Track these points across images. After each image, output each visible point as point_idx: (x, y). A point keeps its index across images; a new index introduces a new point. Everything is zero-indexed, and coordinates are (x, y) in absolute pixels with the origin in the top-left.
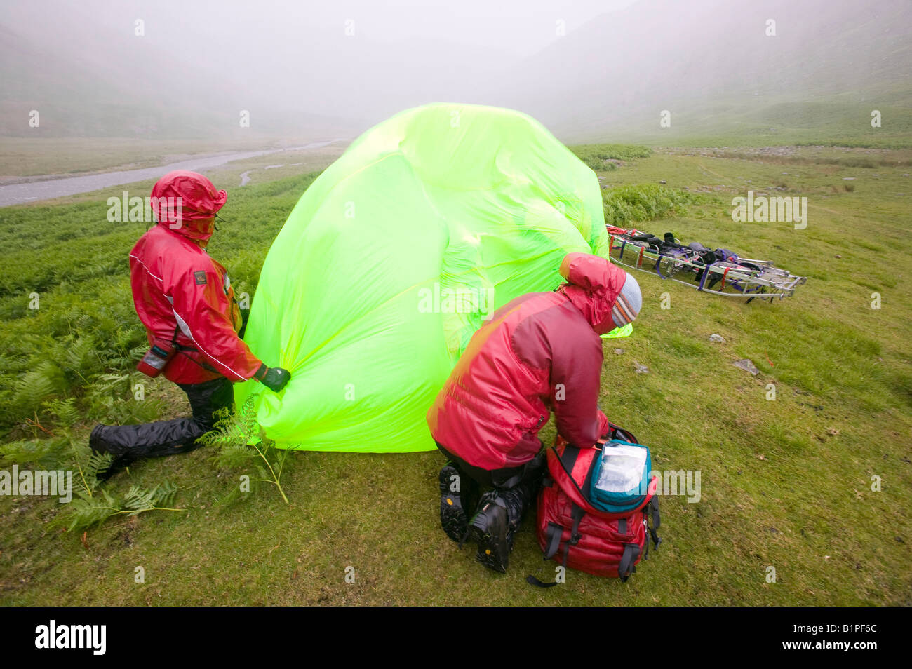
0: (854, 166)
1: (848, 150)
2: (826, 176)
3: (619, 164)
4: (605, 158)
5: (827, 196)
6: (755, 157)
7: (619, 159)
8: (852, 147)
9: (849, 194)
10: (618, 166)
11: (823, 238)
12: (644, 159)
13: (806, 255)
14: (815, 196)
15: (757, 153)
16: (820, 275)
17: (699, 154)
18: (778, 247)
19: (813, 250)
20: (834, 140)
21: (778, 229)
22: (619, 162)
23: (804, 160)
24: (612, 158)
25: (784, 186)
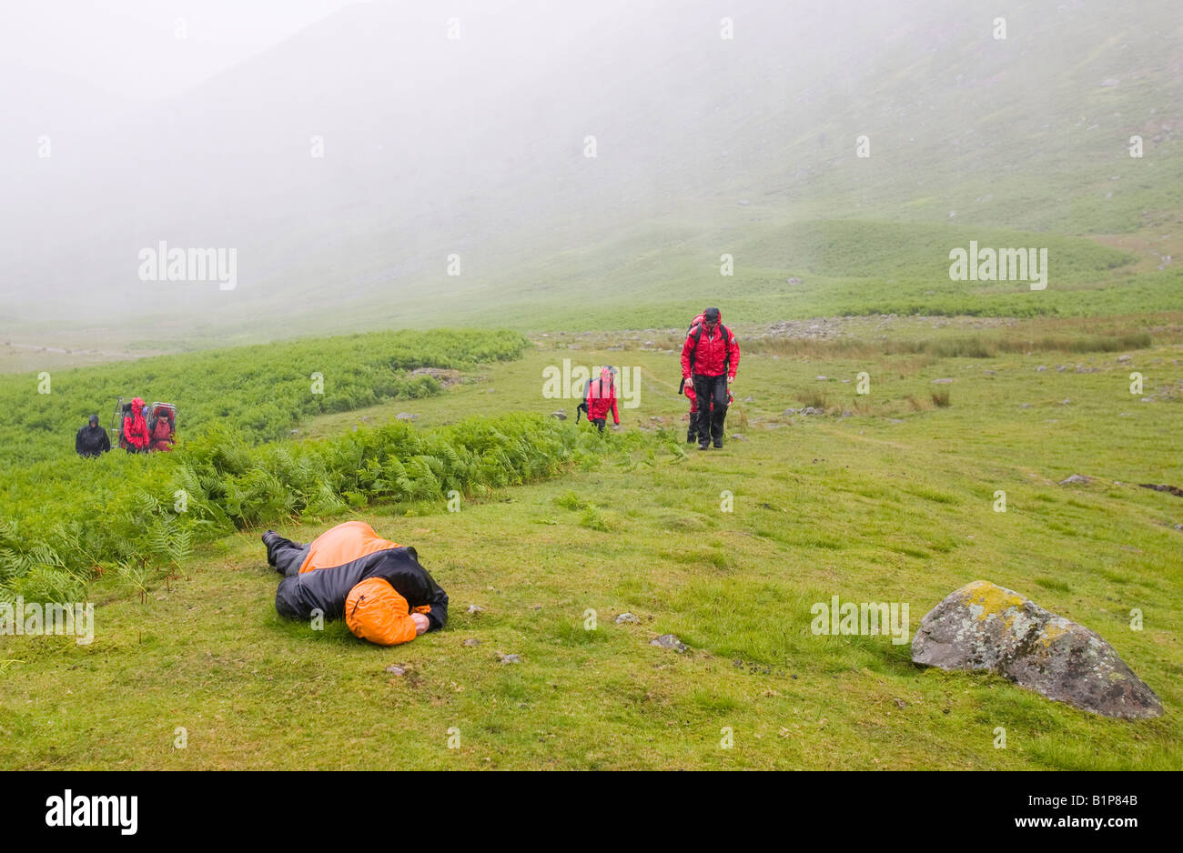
0: (955, 355)
1: (942, 320)
2: (902, 378)
3: (445, 379)
4: (410, 366)
5: (901, 418)
6: (760, 345)
7: (444, 367)
8: (950, 315)
9: (942, 412)
10: (443, 385)
11: (854, 488)
12: (506, 364)
13: (814, 514)
14: (879, 420)
15: (764, 335)
16: (828, 541)
17: (637, 343)
18: (766, 506)
19: (829, 506)
20: (918, 302)
21: (774, 478)
22: (446, 373)
23: (858, 345)
24: (427, 364)
25: (818, 404)
